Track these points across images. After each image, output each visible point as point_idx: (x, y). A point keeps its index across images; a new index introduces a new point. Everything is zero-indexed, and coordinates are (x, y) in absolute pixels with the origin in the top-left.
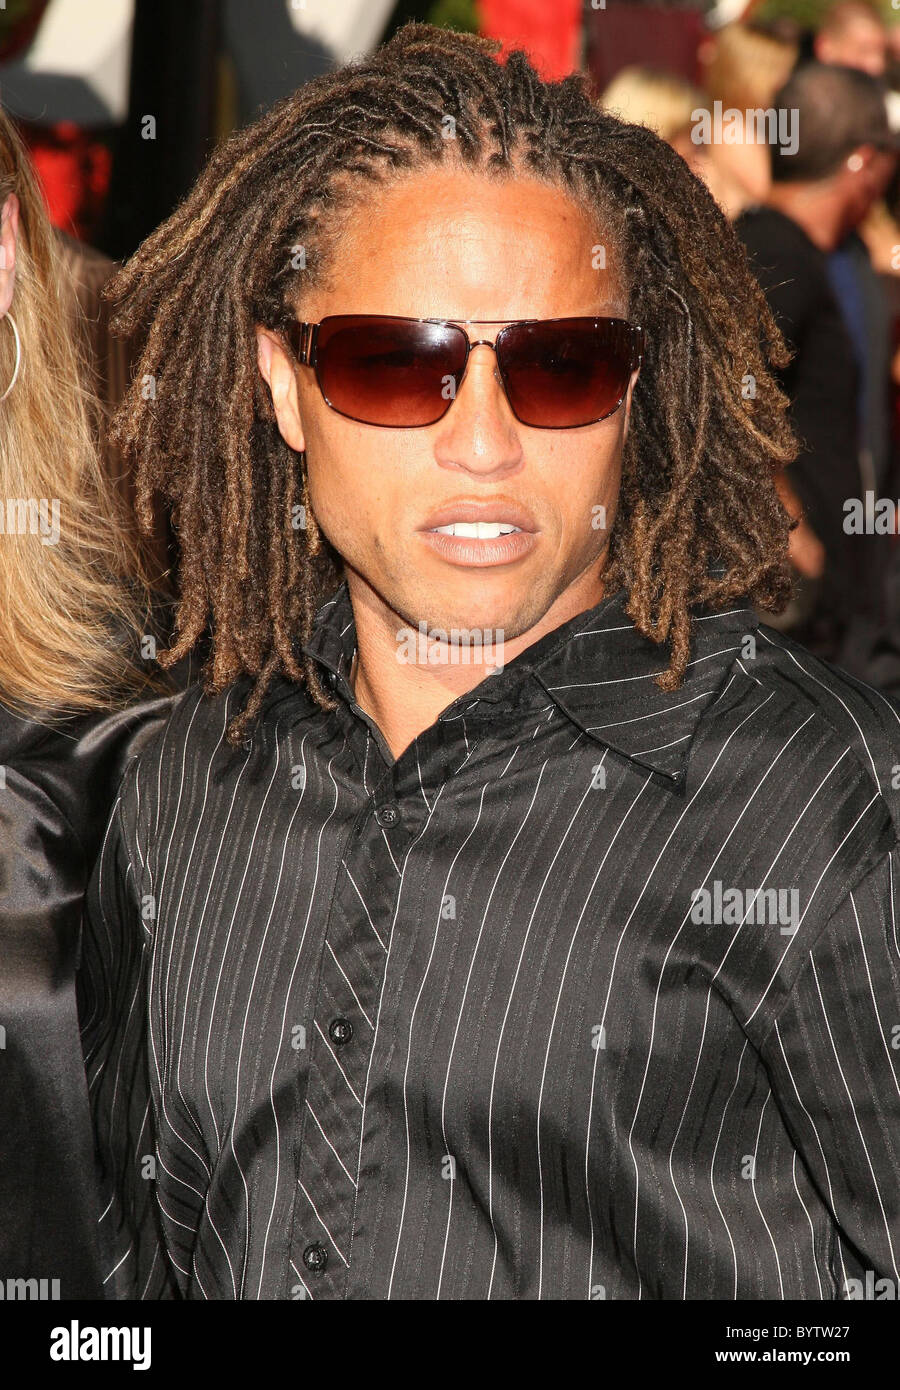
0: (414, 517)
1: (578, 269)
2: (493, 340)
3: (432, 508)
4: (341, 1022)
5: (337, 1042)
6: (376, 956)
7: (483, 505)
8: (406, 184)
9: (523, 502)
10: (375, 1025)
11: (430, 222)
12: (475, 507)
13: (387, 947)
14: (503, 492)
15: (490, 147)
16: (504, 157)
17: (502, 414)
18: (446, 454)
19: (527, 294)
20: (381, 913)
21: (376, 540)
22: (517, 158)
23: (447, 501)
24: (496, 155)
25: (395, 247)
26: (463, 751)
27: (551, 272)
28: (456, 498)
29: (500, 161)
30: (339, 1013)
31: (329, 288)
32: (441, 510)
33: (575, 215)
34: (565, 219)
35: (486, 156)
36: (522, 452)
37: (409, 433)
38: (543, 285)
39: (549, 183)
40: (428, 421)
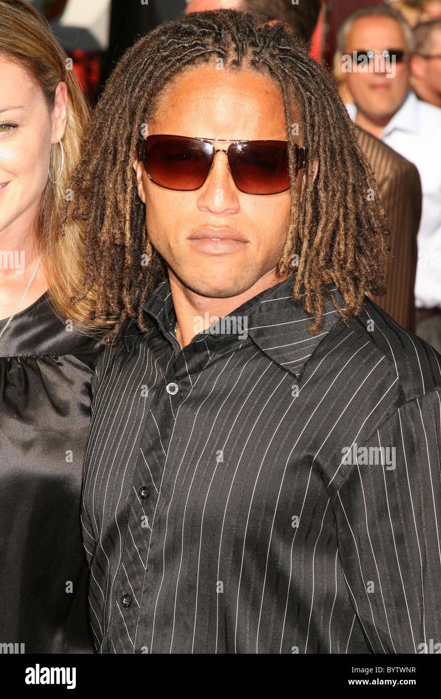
0: (185, 233)
1: (273, 117)
2: (226, 149)
3: (194, 229)
4: (145, 488)
5: (142, 498)
6: (161, 457)
7: (216, 229)
8: (191, 73)
9: (239, 230)
10: (159, 491)
11: (199, 91)
12: (213, 230)
13: (166, 454)
14: (228, 224)
15: (232, 56)
16: (238, 61)
17: (229, 186)
18: (201, 203)
19: (244, 127)
20: (165, 437)
21: (169, 245)
22: (246, 62)
23: (200, 226)
24: (235, 60)
25: (183, 102)
26: (207, 356)
27: (257, 118)
28: (204, 225)
29: (237, 63)
30: (144, 484)
31: (154, 122)
32: (197, 231)
33: (273, 91)
34: (267, 92)
35: (230, 60)
36: (239, 205)
37: (186, 193)
38: (253, 124)
39: (261, 75)
40: (195, 188)
